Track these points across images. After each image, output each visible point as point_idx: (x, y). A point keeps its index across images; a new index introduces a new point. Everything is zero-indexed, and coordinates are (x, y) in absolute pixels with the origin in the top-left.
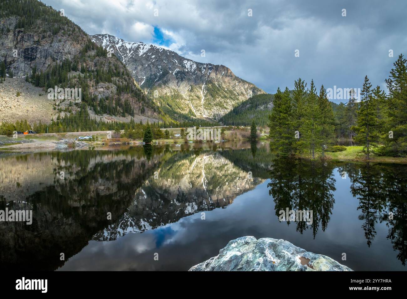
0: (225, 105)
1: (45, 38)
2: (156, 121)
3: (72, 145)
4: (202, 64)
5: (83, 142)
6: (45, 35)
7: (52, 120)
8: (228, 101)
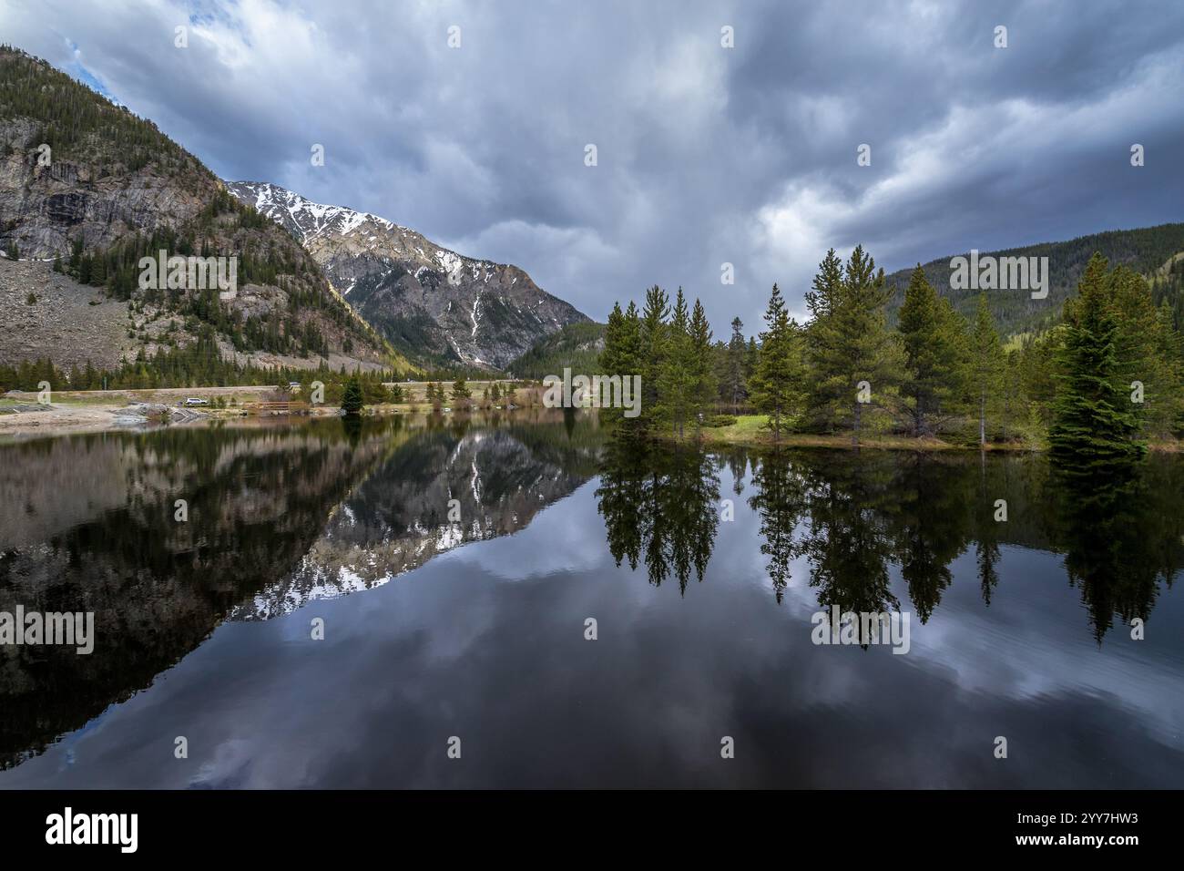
0: (517, 340)
1: (108, 175)
2: (378, 368)
3: (164, 416)
4: (473, 261)
5: (191, 410)
6: (109, 169)
7: (124, 361)
8: (524, 333)
